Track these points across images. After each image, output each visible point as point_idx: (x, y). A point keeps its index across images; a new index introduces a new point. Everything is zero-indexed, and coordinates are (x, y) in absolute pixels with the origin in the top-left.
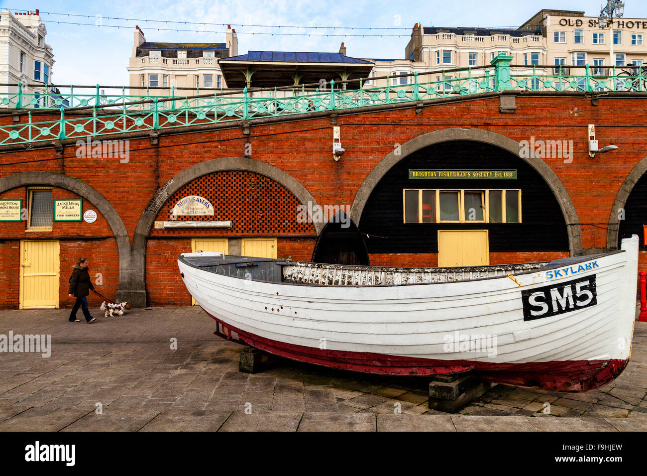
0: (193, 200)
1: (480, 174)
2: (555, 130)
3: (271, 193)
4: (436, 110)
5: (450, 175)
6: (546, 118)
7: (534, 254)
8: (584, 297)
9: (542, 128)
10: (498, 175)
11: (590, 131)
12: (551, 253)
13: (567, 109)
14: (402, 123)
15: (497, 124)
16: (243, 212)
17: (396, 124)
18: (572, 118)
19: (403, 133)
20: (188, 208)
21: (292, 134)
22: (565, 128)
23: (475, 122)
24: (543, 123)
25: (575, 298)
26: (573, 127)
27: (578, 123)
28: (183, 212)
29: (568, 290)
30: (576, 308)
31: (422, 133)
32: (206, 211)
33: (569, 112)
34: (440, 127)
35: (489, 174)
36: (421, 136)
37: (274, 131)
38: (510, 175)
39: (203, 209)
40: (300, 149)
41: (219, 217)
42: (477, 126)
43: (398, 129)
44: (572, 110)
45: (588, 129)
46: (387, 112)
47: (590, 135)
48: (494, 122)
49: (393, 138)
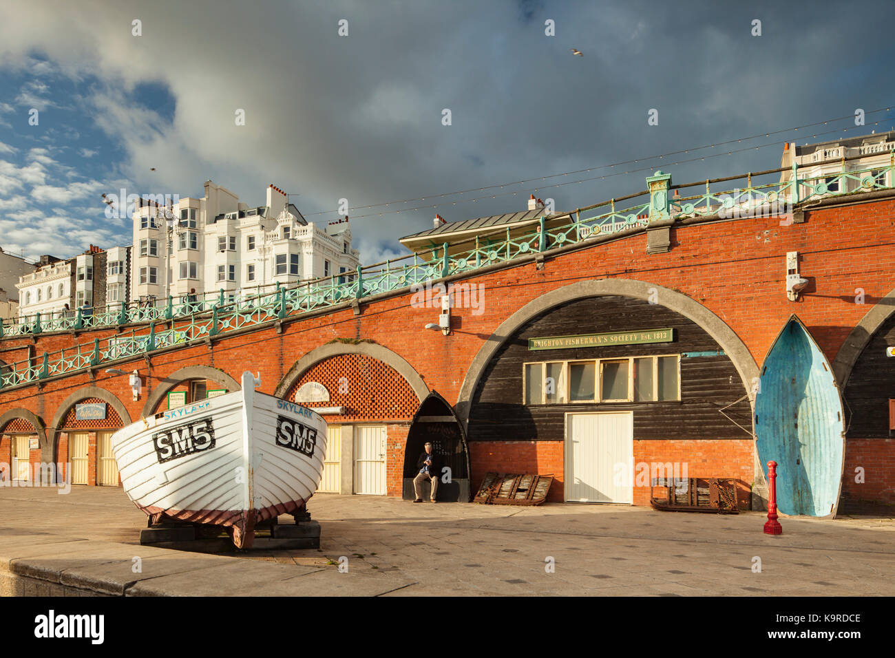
0: (311, 386)
1: (621, 338)
2: (732, 267)
3: (381, 375)
4: (561, 261)
5: (580, 342)
6: (718, 253)
7: (696, 443)
8: (202, 440)
9: (711, 266)
10: (646, 337)
11: (788, 262)
12: (724, 441)
13: (752, 234)
14: (520, 283)
15: (644, 269)
16: (355, 397)
17: (512, 285)
18: (759, 247)
19: (521, 295)
20: (308, 394)
21: (401, 310)
22: (748, 263)
23: (612, 270)
24: (712, 259)
25: (194, 441)
26: (761, 260)
27: (770, 253)
28: (303, 399)
29: (186, 433)
30: (196, 451)
31: (544, 292)
32: (322, 397)
33: (754, 238)
34: (567, 282)
35: (633, 337)
36: (542, 296)
37: (384, 308)
38: (664, 336)
39: (319, 395)
40: (409, 326)
41: (334, 403)
42: (614, 275)
43: (516, 292)
44: (759, 235)
45: (786, 258)
46: (503, 272)
47: (788, 268)
48: (640, 267)
49: (509, 303)
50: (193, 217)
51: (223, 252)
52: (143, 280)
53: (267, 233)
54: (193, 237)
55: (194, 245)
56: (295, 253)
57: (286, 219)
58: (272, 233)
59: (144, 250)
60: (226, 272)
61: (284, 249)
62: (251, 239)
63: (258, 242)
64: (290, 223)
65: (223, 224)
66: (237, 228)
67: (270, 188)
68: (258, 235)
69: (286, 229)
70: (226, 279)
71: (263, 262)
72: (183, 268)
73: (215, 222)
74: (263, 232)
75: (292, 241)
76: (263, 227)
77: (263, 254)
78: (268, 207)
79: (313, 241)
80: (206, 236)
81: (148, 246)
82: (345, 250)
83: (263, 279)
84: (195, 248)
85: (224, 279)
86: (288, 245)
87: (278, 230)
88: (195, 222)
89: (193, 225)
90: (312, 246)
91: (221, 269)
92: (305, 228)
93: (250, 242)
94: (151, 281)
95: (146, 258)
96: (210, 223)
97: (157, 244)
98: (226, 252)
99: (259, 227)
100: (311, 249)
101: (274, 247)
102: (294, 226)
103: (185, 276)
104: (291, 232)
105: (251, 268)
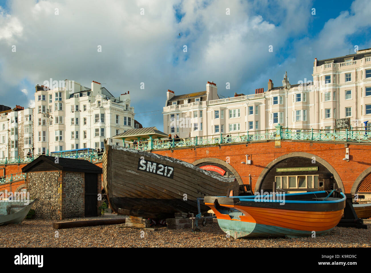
45: (346, 150)
47: (346, 153)
50: (60, 96)
51: (73, 112)
52: (40, 124)
53: (92, 104)
54: (61, 105)
55: (61, 108)
56: (103, 113)
57: (99, 97)
58: (94, 104)
59: (40, 110)
60: (75, 121)
61: (98, 112)
62: (85, 106)
63: (88, 108)
64: (100, 100)
65: (73, 99)
66: (78, 101)
67: (93, 83)
68: (88, 104)
69: (99, 102)
70: (75, 124)
71: (90, 117)
72: (57, 119)
73: (70, 98)
74: (90, 103)
75: (102, 108)
76: (90, 101)
77: (90, 113)
78: (92, 91)
79: (110, 108)
80: (66, 104)
81: (41, 109)
82: (127, 109)
83: (90, 124)
84: (62, 110)
85: (74, 124)
86: (100, 110)
87: (96, 103)
88: (61, 98)
89: (60, 99)
90: (109, 110)
91: (72, 120)
92: (107, 102)
93: (84, 107)
94: (43, 124)
95: (41, 114)
96: (68, 99)
97: (46, 107)
98: (74, 112)
99: (88, 101)
100: (109, 112)
101: (94, 110)
102: (102, 100)
103: (57, 122)
104: (101, 104)
105: (85, 119)
